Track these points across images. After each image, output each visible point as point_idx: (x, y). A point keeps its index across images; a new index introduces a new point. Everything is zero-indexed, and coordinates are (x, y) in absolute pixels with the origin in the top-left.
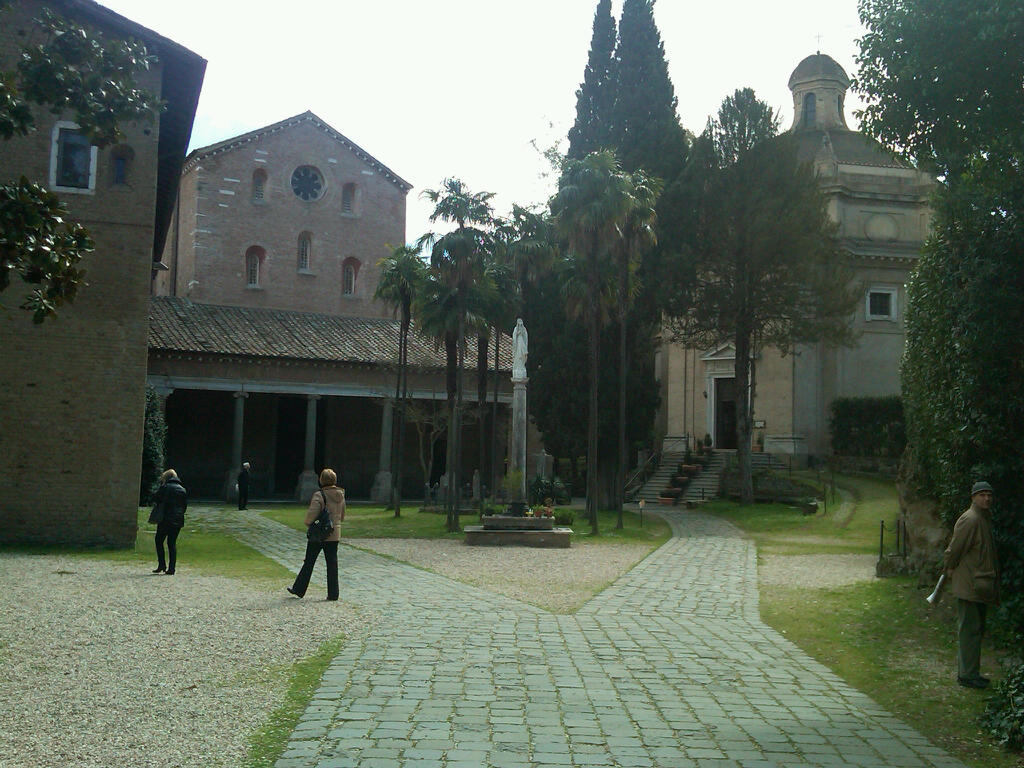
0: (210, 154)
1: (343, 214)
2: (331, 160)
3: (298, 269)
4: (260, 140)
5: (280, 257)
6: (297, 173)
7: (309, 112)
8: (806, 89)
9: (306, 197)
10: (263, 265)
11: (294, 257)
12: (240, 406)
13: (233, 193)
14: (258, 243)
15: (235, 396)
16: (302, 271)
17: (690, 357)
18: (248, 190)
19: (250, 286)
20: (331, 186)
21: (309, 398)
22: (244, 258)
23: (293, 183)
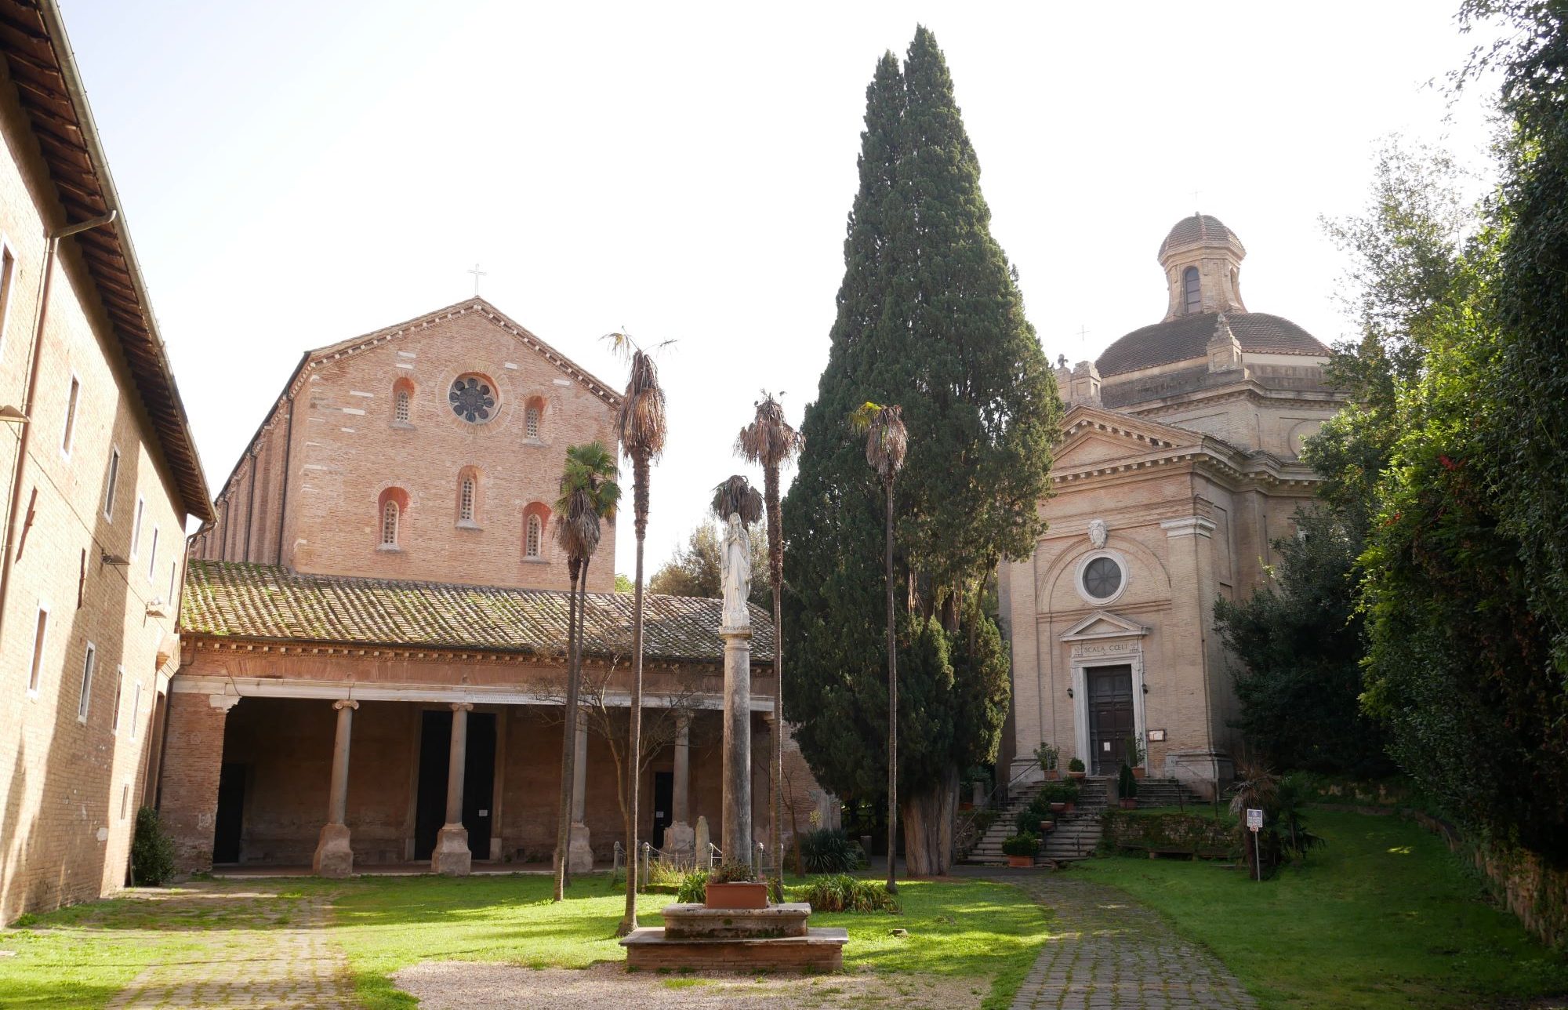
0: (330, 357)
1: (525, 441)
2: (508, 365)
3: (456, 521)
4: (405, 337)
5: (431, 504)
6: (458, 384)
7: (478, 298)
8: (1185, 261)
9: (471, 418)
10: (405, 516)
11: (451, 503)
12: (345, 722)
13: (362, 413)
14: (398, 484)
15: (337, 706)
16: (462, 523)
17: (1045, 638)
18: (385, 407)
19: (385, 546)
20: (508, 401)
21: (454, 708)
22: (377, 505)
23: (453, 397)
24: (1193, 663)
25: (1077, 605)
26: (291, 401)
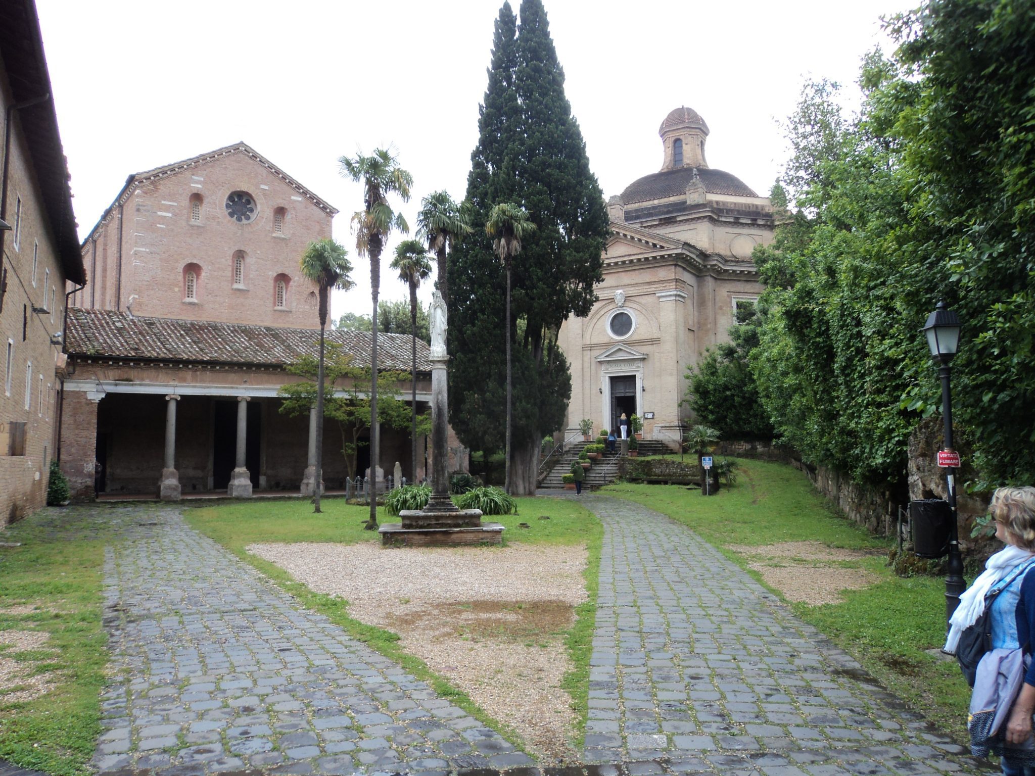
0: (148, 178)
1: (274, 235)
2: (263, 187)
3: (232, 284)
4: (196, 167)
5: (216, 273)
6: (231, 198)
7: (242, 143)
8: (674, 135)
9: (239, 219)
10: (200, 281)
11: (228, 273)
12: (172, 408)
13: (170, 215)
14: (195, 261)
15: (167, 398)
16: (236, 286)
17: (587, 359)
18: (185, 212)
19: (187, 300)
20: (263, 210)
21: (239, 399)
22: (182, 274)
23: (228, 206)
24: (671, 374)
25: (606, 340)
26: (121, 206)
